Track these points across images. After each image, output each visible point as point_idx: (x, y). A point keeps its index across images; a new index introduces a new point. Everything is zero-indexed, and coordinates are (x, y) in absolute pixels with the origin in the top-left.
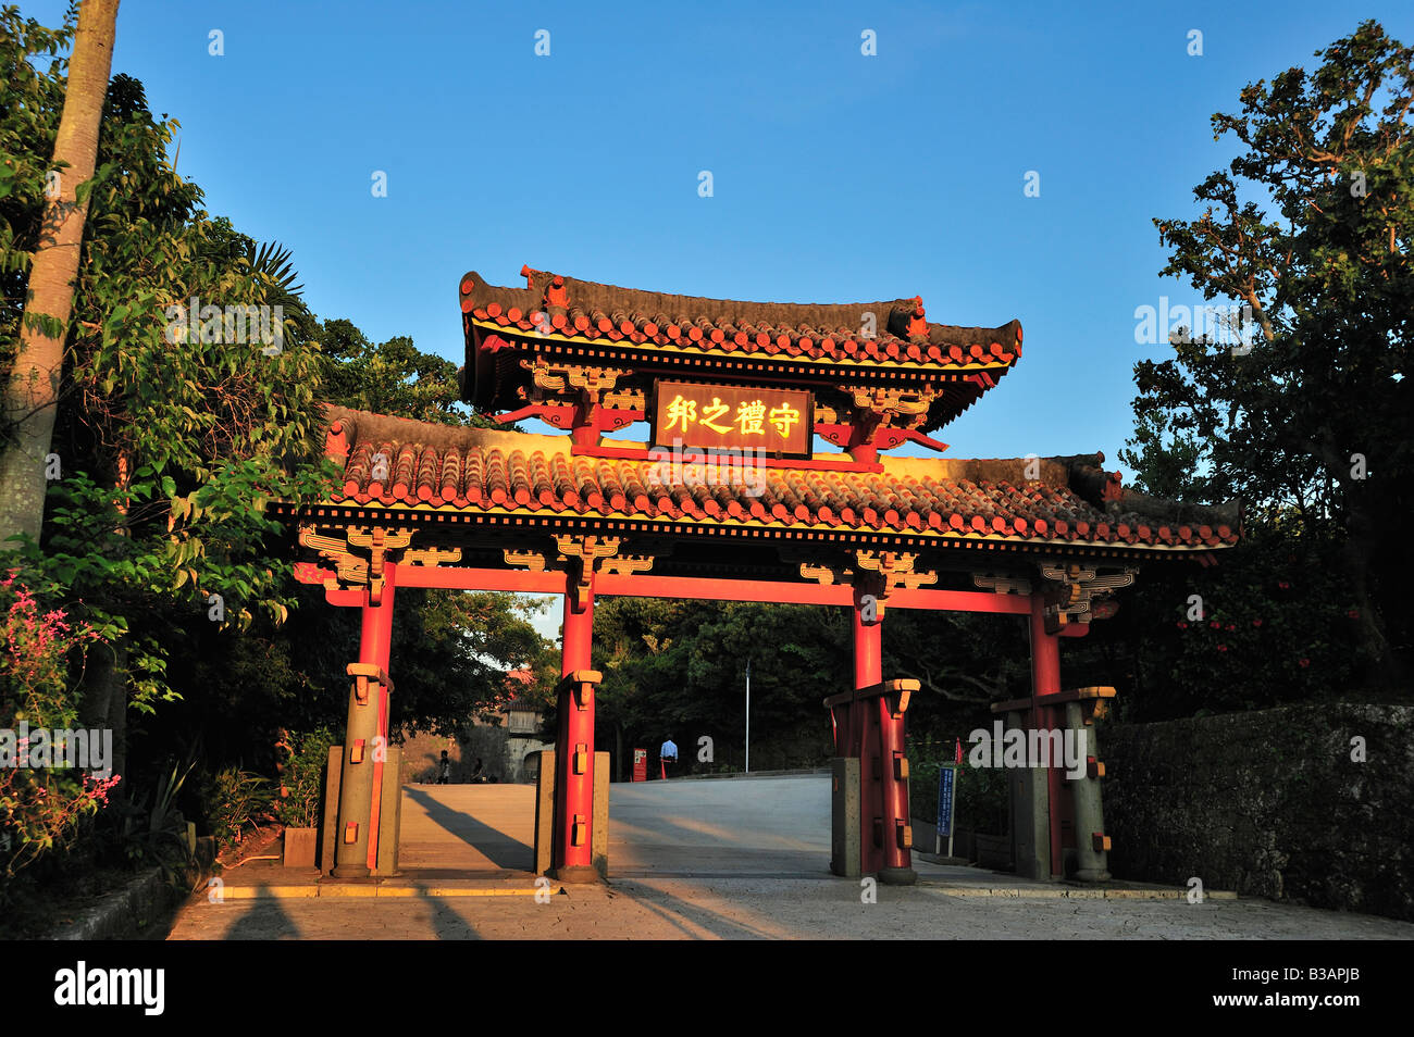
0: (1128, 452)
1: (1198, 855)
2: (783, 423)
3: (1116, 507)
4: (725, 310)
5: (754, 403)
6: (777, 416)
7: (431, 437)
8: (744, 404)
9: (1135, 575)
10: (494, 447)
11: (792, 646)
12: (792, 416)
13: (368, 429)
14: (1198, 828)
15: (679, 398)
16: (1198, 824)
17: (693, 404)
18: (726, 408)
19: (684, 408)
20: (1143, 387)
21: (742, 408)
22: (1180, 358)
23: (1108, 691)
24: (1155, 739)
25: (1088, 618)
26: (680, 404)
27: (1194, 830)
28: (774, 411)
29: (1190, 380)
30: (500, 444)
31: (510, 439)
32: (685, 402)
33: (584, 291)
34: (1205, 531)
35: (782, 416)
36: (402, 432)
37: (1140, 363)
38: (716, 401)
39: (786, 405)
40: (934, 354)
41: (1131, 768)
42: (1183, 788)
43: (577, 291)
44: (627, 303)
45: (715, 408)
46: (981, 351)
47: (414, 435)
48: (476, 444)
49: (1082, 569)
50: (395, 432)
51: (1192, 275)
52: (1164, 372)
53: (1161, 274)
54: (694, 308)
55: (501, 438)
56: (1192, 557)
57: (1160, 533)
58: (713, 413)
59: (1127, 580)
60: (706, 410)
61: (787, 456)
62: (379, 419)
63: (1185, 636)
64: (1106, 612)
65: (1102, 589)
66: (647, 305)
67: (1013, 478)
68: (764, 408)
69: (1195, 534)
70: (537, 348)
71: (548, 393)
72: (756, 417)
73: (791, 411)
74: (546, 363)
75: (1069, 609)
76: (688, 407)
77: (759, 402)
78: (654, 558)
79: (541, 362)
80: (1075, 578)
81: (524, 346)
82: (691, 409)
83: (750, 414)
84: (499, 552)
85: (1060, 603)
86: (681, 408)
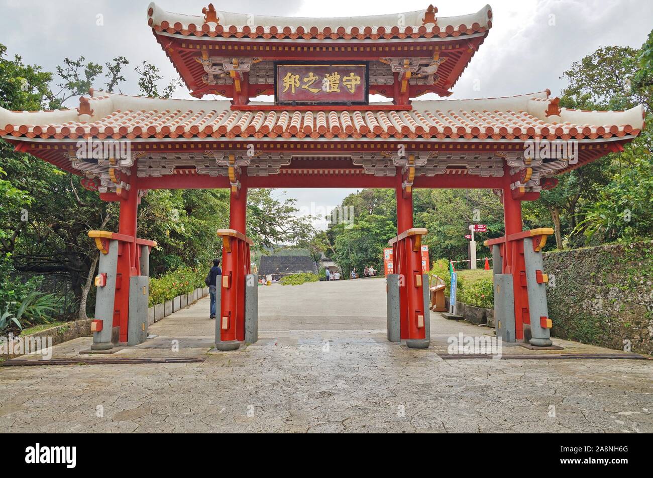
2: (351, 85)
5: (333, 74)
6: (347, 81)
8: (327, 75)
12: (356, 80)
15: (289, 74)
17: (297, 77)
18: (316, 78)
19: (292, 79)
21: (326, 77)
23: (549, 231)
25: (539, 189)
26: (290, 77)
28: (345, 78)
32: (293, 76)
35: (350, 80)
38: (311, 74)
39: (352, 74)
40: (436, 31)
45: (310, 78)
58: (310, 81)
59: (563, 164)
60: (305, 80)
61: (354, 104)
65: (547, 171)
68: (339, 76)
70: (198, 47)
71: (216, 77)
72: (335, 82)
73: (355, 77)
74: (209, 57)
75: (526, 184)
76: (295, 79)
77: (336, 73)
78: (280, 166)
79: (205, 57)
80: (529, 165)
81: (191, 46)
82: (296, 80)
83: (332, 81)
84: (194, 167)
85: (520, 180)
86: (290, 80)
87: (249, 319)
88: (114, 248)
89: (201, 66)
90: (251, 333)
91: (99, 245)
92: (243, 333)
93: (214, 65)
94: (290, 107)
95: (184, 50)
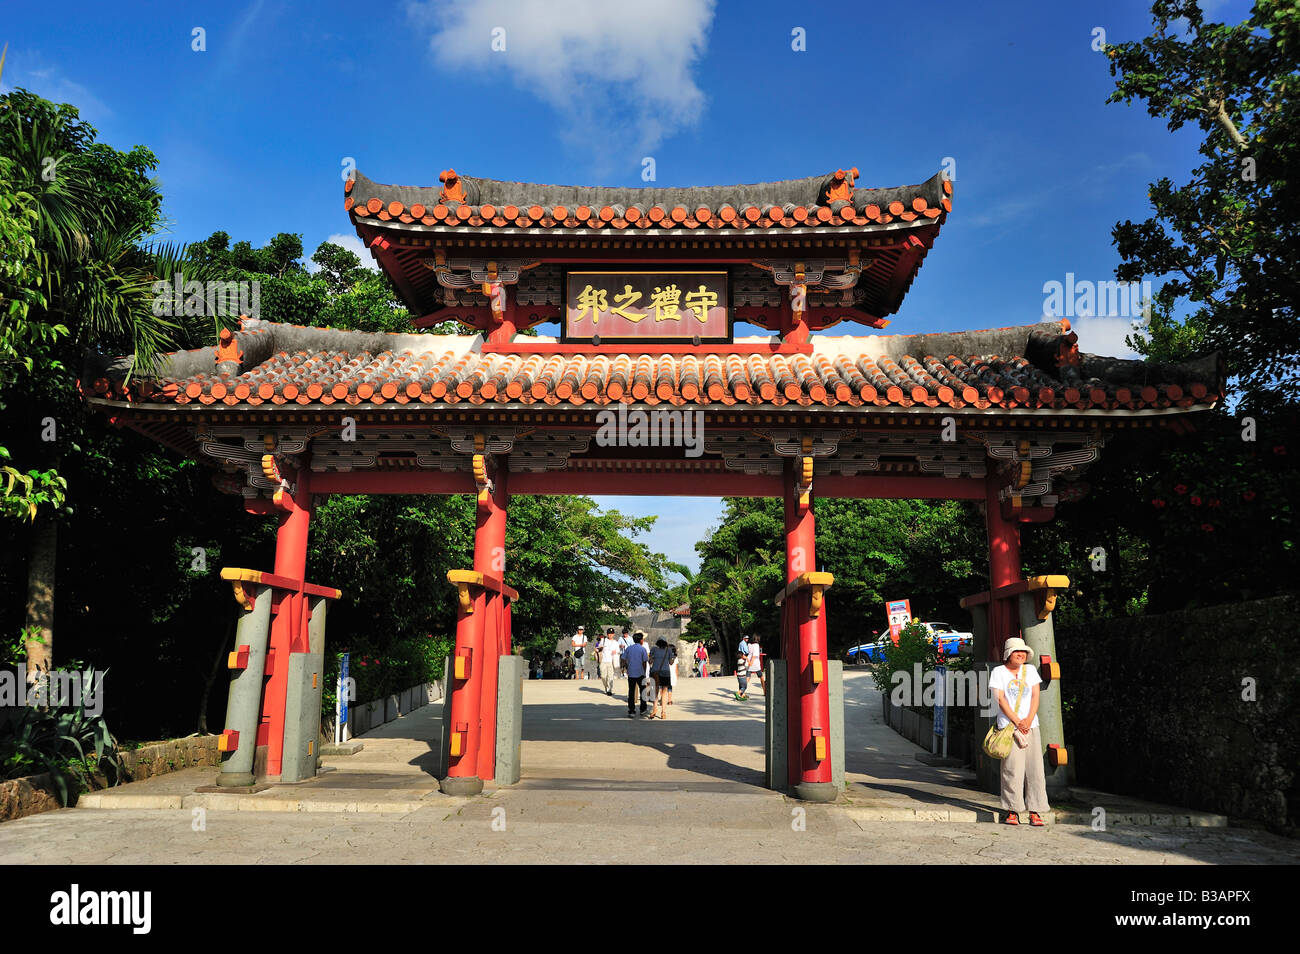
0: (1136, 336)
1: (1191, 767)
2: (701, 307)
3: (1072, 373)
4: (644, 197)
5: (668, 288)
6: (694, 299)
7: (344, 344)
8: (658, 289)
9: (1099, 449)
10: (406, 349)
11: (877, 553)
12: (709, 298)
13: (285, 339)
14: (1190, 736)
15: (589, 288)
16: (1190, 732)
17: (604, 292)
18: (638, 295)
19: (594, 298)
20: (1124, 252)
21: (656, 293)
22: (1161, 215)
23: (1060, 581)
24: (1147, 635)
25: (1053, 500)
26: (590, 294)
27: (1186, 738)
28: (690, 295)
29: (1178, 242)
30: (412, 346)
31: (422, 341)
32: (595, 292)
33: (500, 190)
34: (1174, 391)
35: (699, 299)
36: (317, 342)
37: (1118, 226)
38: (628, 288)
39: (703, 288)
40: (848, 215)
41: (1123, 667)
42: (1175, 689)
43: (492, 191)
44: (542, 198)
45: (626, 296)
46: (902, 208)
47: (328, 344)
48: (387, 348)
49: (1034, 444)
50: (310, 342)
51: (1147, 99)
52: (1147, 234)
53: (1108, 102)
54: (612, 198)
55: (413, 341)
56: (1163, 423)
57: (1118, 395)
58: (626, 300)
59: (1091, 455)
60: (618, 298)
61: (706, 341)
62: (298, 330)
63: (1163, 517)
64: (1074, 494)
65: (1063, 467)
66: (563, 200)
67: (962, 352)
68: (679, 292)
69: (1162, 396)
70: (428, 243)
71: (459, 293)
72: (671, 302)
73: (709, 294)
74: (446, 260)
75: (1023, 491)
76: (599, 296)
77: (674, 286)
78: (569, 454)
79: (440, 260)
80: (1026, 455)
81: (415, 242)
82: (602, 299)
83: (665, 300)
84: (413, 455)
85: (1012, 484)
86: (591, 298)
87: (504, 739)
88: (263, 601)
89: (433, 276)
90: (506, 765)
91: (240, 595)
92: (492, 765)
93: (456, 272)
94: (589, 346)
95: (404, 247)
